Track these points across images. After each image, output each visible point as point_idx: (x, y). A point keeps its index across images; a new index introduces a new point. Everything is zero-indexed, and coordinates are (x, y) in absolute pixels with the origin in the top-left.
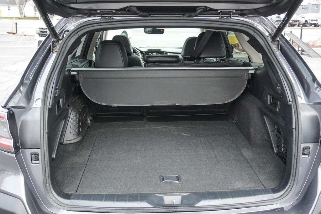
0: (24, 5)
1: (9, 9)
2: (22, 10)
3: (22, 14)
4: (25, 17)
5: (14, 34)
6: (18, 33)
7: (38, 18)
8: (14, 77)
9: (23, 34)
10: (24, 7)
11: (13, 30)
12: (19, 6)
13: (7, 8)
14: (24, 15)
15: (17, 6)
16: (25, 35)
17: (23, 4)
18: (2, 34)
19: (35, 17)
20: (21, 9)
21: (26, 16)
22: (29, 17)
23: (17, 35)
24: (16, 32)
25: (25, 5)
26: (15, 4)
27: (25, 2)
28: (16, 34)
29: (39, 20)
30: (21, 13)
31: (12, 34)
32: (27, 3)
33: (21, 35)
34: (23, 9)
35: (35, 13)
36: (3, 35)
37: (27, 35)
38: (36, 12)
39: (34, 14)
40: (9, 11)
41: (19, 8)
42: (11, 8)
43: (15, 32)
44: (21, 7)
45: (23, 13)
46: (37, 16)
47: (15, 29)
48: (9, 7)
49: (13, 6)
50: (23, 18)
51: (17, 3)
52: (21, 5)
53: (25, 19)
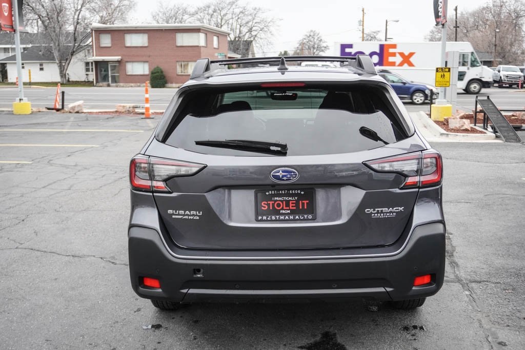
0: (68, 62)
1: (42, 69)
2: (64, 69)
3: (64, 76)
4: (69, 81)
5: (58, 110)
6: (65, 109)
7: (93, 82)
8: (75, 174)
9: (74, 110)
10: (69, 64)
11: (57, 105)
12: (60, 62)
13: (38, 67)
14: (67, 79)
15: (55, 63)
16: (77, 112)
17: (67, 60)
18: (40, 111)
19: (86, 80)
20: (62, 69)
21: (70, 80)
22: (76, 81)
23: (64, 112)
24: (63, 108)
25: (70, 60)
26: (53, 59)
27: (70, 55)
28: (62, 111)
29: (94, 86)
30: (63, 74)
31: (54, 111)
32: (74, 57)
33: (70, 112)
34: (66, 68)
35: (87, 75)
36: (40, 113)
37: (80, 112)
38: (88, 73)
40: (42, 71)
41: (59, 66)
42: (44, 66)
43: (61, 107)
44: (64, 64)
45: (67, 75)
46: (91, 80)
47: (61, 103)
48: (41, 65)
49: (49, 63)
50: (65, 84)
51: (56, 57)
52: (62, 61)
53: (69, 84)
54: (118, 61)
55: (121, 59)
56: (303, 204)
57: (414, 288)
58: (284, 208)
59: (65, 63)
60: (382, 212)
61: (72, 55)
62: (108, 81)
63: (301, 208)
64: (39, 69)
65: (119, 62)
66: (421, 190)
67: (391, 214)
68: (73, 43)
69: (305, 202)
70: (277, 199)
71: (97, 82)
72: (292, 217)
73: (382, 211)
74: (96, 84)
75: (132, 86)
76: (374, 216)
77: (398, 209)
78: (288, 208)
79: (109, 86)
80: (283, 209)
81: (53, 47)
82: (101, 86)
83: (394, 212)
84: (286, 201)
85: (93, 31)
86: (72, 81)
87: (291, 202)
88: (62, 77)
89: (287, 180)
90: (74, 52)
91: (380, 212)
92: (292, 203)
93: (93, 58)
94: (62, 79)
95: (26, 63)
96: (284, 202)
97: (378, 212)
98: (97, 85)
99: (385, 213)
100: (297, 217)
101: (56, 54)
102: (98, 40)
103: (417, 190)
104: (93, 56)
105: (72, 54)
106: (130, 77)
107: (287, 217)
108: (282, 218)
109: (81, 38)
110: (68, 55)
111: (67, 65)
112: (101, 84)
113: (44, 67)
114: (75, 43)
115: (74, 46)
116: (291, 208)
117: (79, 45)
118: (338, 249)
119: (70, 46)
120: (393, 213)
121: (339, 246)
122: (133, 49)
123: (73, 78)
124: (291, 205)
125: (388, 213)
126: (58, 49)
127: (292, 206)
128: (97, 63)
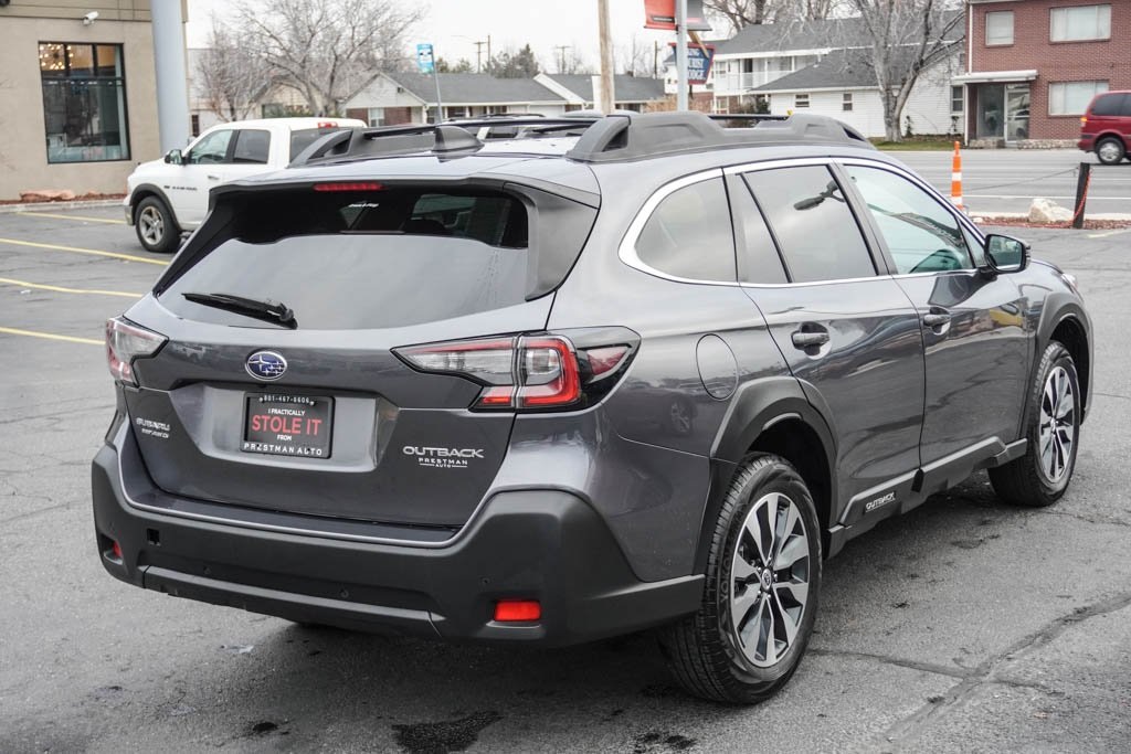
0: (907, 86)
1: (848, 107)
2: (895, 106)
3: (894, 124)
4: (909, 134)
7: (962, 137)
10: (908, 93)
12: (887, 90)
13: (841, 101)
14: (904, 130)
15: (876, 90)
17: (904, 82)
19: (952, 133)
20: (892, 105)
21: (913, 132)
22: (927, 136)
25: (913, 84)
26: (872, 81)
27: (912, 73)
29: (963, 147)
30: (892, 120)
32: (920, 77)
34: (900, 102)
35: (954, 118)
38: (956, 114)
39: (951, 121)
40: (848, 112)
41: (883, 99)
42: (855, 100)
44: (896, 94)
45: (904, 120)
46: (959, 130)
48: (847, 96)
49: (864, 90)
50: (897, 143)
51: (878, 77)
52: (893, 87)
53: (910, 144)
54: (1027, 82)
55: (1037, 77)
56: (313, 425)
57: (491, 624)
58: (284, 431)
59: (900, 90)
60: (435, 455)
61: (917, 70)
62: (1002, 135)
63: (308, 433)
64: (841, 107)
65: (1030, 84)
66: (519, 416)
67: (458, 462)
68: (922, 39)
69: (317, 422)
70: (275, 411)
71: (973, 135)
72: (292, 450)
73: (435, 452)
74: (969, 142)
75: (1059, 147)
76: (424, 462)
77: (470, 453)
78: (289, 431)
79: (1001, 145)
80: (281, 433)
81: (875, 52)
82: (981, 148)
83: (465, 459)
84: (287, 416)
85: (971, 8)
86: (918, 135)
87: (295, 420)
88: (889, 124)
89: (270, 375)
90: (922, 62)
91: (432, 453)
92: (297, 423)
93: (967, 76)
94: (890, 130)
95: (812, 93)
96: (285, 420)
97: (427, 454)
98: (974, 143)
99: (444, 458)
100: (300, 451)
101: (879, 68)
102: (981, 28)
103: (512, 415)
104: (967, 71)
105: (920, 66)
106: (1056, 121)
107: (285, 449)
108: (278, 449)
109: (942, 25)
110: (908, 71)
111: (903, 94)
112: (981, 142)
113: (852, 102)
114: (927, 40)
115: (925, 46)
116: (294, 432)
117: (938, 44)
118: (370, 522)
119: (912, 48)
120: (461, 459)
121: (372, 518)
122: (1071, 48)
123: (920, 128)
124: (294, 425)
125: (447, 458)
126: (883, 55)
127: (296, 429)
128: (974, 88)
